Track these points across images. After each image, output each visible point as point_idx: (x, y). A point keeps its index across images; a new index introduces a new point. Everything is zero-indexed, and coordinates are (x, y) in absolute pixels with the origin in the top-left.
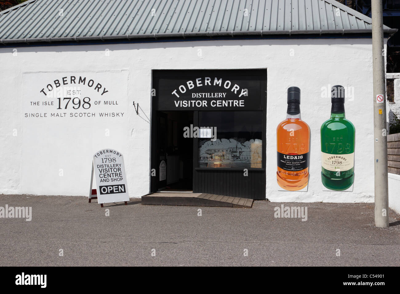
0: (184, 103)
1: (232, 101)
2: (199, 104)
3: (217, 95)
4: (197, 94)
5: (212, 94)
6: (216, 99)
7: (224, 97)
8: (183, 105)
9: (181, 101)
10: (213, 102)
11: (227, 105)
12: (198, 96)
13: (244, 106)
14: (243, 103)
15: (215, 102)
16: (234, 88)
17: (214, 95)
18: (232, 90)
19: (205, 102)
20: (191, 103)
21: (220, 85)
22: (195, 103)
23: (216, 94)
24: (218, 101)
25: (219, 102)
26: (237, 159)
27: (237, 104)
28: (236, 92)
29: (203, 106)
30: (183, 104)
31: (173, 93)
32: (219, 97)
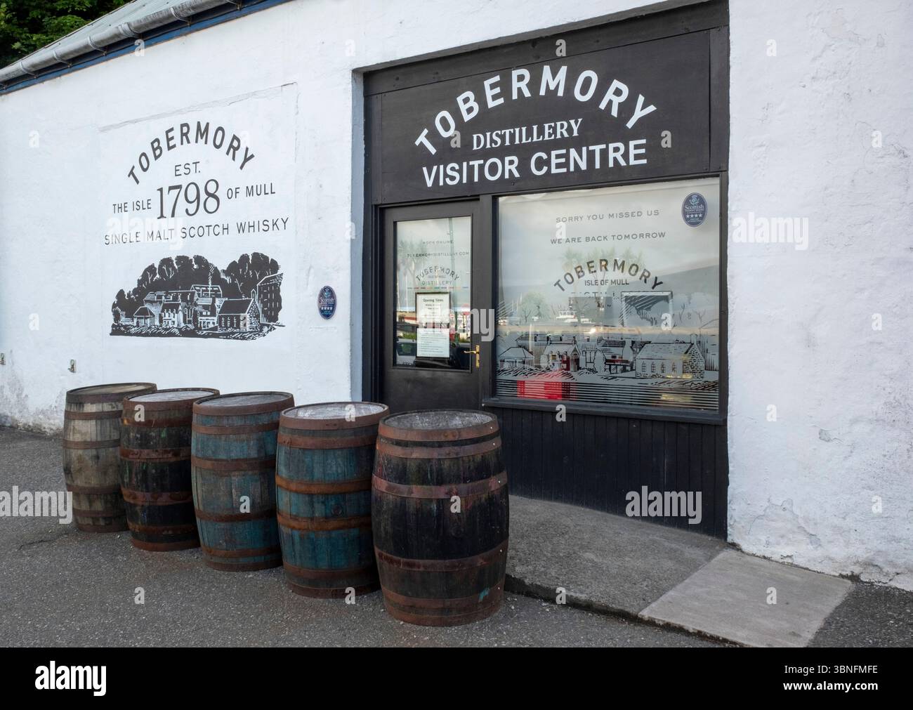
0: (449, 172)
1: (603, 146)
2: (493, 169)
3: (551, 131)
4: (488, 134)
5: (535, 127)
6: (547, 147)
7: (575, 134)
8: (448, 180)
9: (442, 167)
10: (539, 159)
11: (583, 166)
12: (492, 141)
13: (644, 161)
14: (643, 151)
15: (545, 156)
16: (609, 95)
17: (541, 132)
18: (603, 106)
19: (511, 162)
20: (471, 169)
21: (560, 93)
22: (481, 167)
23: (546, 126)
24: (554, 153)
25: (558, 156)
26: (624, 370)
27: (619, 156)
28: (614, 113)
29: (507, 176)
30: (446, 175)
31: (417, 143)
32: (559, 136)
